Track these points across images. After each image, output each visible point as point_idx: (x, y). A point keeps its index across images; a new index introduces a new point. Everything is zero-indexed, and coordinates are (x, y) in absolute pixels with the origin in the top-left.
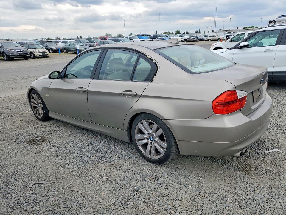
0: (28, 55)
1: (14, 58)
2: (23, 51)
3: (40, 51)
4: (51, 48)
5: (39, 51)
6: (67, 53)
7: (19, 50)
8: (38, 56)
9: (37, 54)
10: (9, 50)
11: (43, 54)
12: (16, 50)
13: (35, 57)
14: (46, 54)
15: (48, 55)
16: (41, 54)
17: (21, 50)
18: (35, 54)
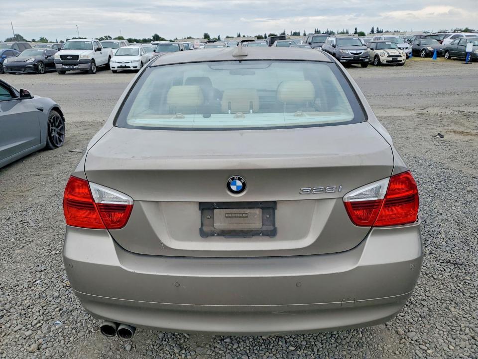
0: (366, 60)
1: (353, 64)
2: (361, 53)
3: (391, 54)
4: (424, 48)
5: (388, 54)
6: (449, 58)
7: (355, 52)
8: (384, 62)
9: (384, 58)
10: (341, 51)
11: (395, 60)
12: (349, 52)
13: (380, 64)
14: (399, 59)
15: (403, 62)
16: (390, 59)
17: (359, 52)
18: (381, 58)
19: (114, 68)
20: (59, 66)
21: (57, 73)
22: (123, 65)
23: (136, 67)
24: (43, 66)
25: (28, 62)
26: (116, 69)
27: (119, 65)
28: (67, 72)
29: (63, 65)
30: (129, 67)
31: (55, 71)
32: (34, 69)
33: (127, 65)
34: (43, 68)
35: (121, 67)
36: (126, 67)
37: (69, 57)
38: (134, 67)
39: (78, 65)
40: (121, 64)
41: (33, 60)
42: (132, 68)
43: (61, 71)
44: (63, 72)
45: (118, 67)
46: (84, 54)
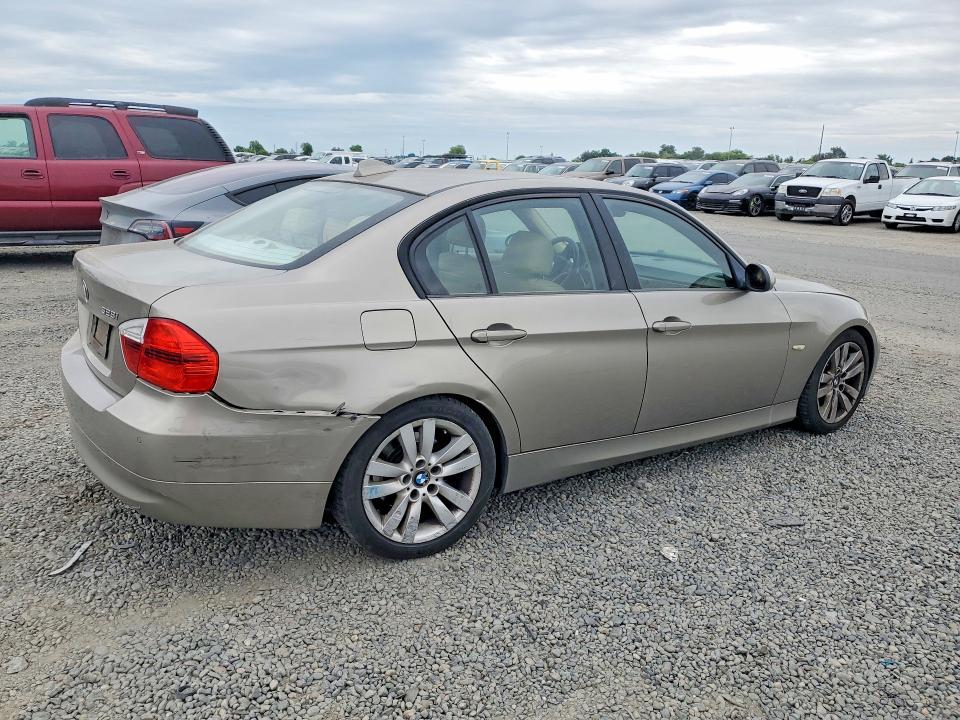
19: (889, 217)
20: (780, 205)
21: (776, 218)
22: (910, 213)
23: (941, 221)
24: (759, 202)
25: (735, 194)
26: (893, 220)
27: (901, 213)
28: (794, 218)
29: (788, 203)
30: (924, 220)
31: (773, 214)
32: (743, 208)
33: (920, 214)
34: (758, 206)
35: (904, 217)
36: (916, 218)
37: (802, 191)
38: (934, 220)
39: (813, 205)
40: (907, 212)
41: (746, 191)
42: (929, 223)
43: (782, 215)
44: (786, 217)
45: (898, 218)
46: (832, 187)
